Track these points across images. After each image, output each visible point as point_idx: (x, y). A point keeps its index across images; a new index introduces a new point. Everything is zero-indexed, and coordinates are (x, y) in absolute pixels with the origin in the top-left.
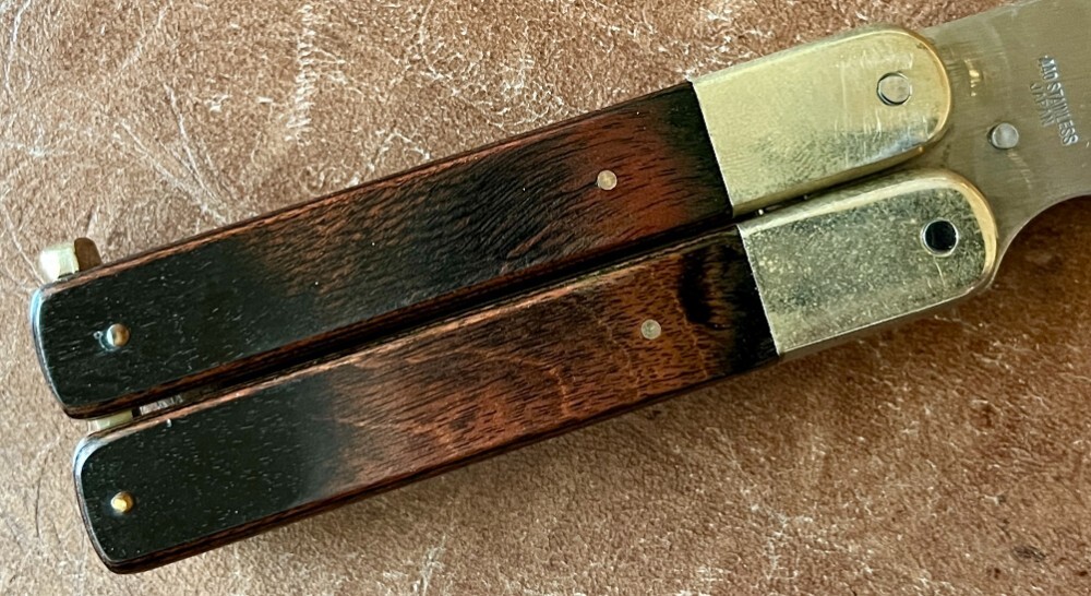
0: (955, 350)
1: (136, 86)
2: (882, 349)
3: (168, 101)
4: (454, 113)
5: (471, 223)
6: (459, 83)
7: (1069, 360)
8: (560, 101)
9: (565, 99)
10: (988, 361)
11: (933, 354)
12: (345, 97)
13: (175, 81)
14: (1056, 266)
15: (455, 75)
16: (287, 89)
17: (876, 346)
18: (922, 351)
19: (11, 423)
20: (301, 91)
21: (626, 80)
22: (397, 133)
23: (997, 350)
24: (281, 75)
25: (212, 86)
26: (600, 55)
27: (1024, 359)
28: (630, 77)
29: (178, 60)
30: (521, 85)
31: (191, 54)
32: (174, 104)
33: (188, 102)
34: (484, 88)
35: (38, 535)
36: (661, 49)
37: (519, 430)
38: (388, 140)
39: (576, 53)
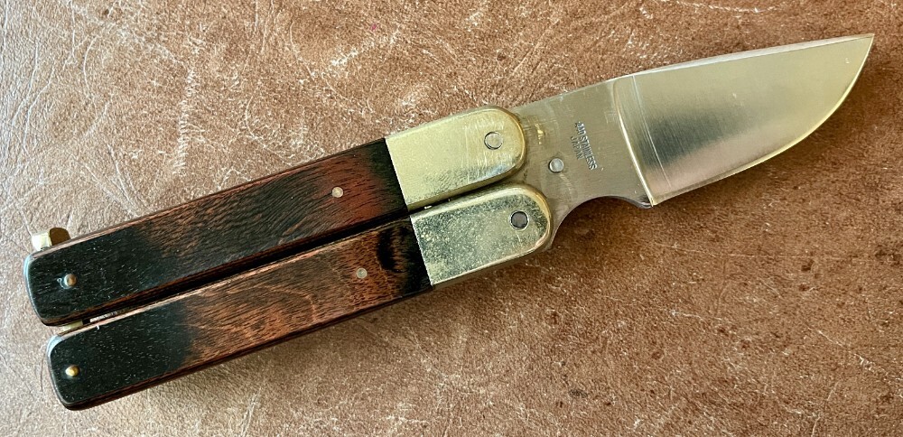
0: (537, 282)
1: (93, 145)
2: (497, 282)
3: (110, 153)
4: (264, 158)
5: (263, 217)
6: (267, 141)
7: (599, 287)
8: (322, 150)
9: (325, 149)
10: (555, 288)
11: (525, 284)
12: (205, 150)
13: (113, 142)
14: (591, 236)
15: (265, 137)
16: (173, 146)
17: (494, 281)
18: (519, 283)
19: (27, 329)
20: (180, 147)
21: (358, 139)
22: (233, 169)
23: (559, 282)
24: (170, 139)
25: (133, 145)
26: (344, 125)
27: (574, 287)
28: (361, 136)
29: (115, 131)
30: (301, 142)
31: (122, 128)
32: (113, 155)
33: (121, 154)
34: (281, 144)
35: (42, 390)
36: (377, 121)
37: (288, 330)
38: (228, 173)
39: (331, 124)
